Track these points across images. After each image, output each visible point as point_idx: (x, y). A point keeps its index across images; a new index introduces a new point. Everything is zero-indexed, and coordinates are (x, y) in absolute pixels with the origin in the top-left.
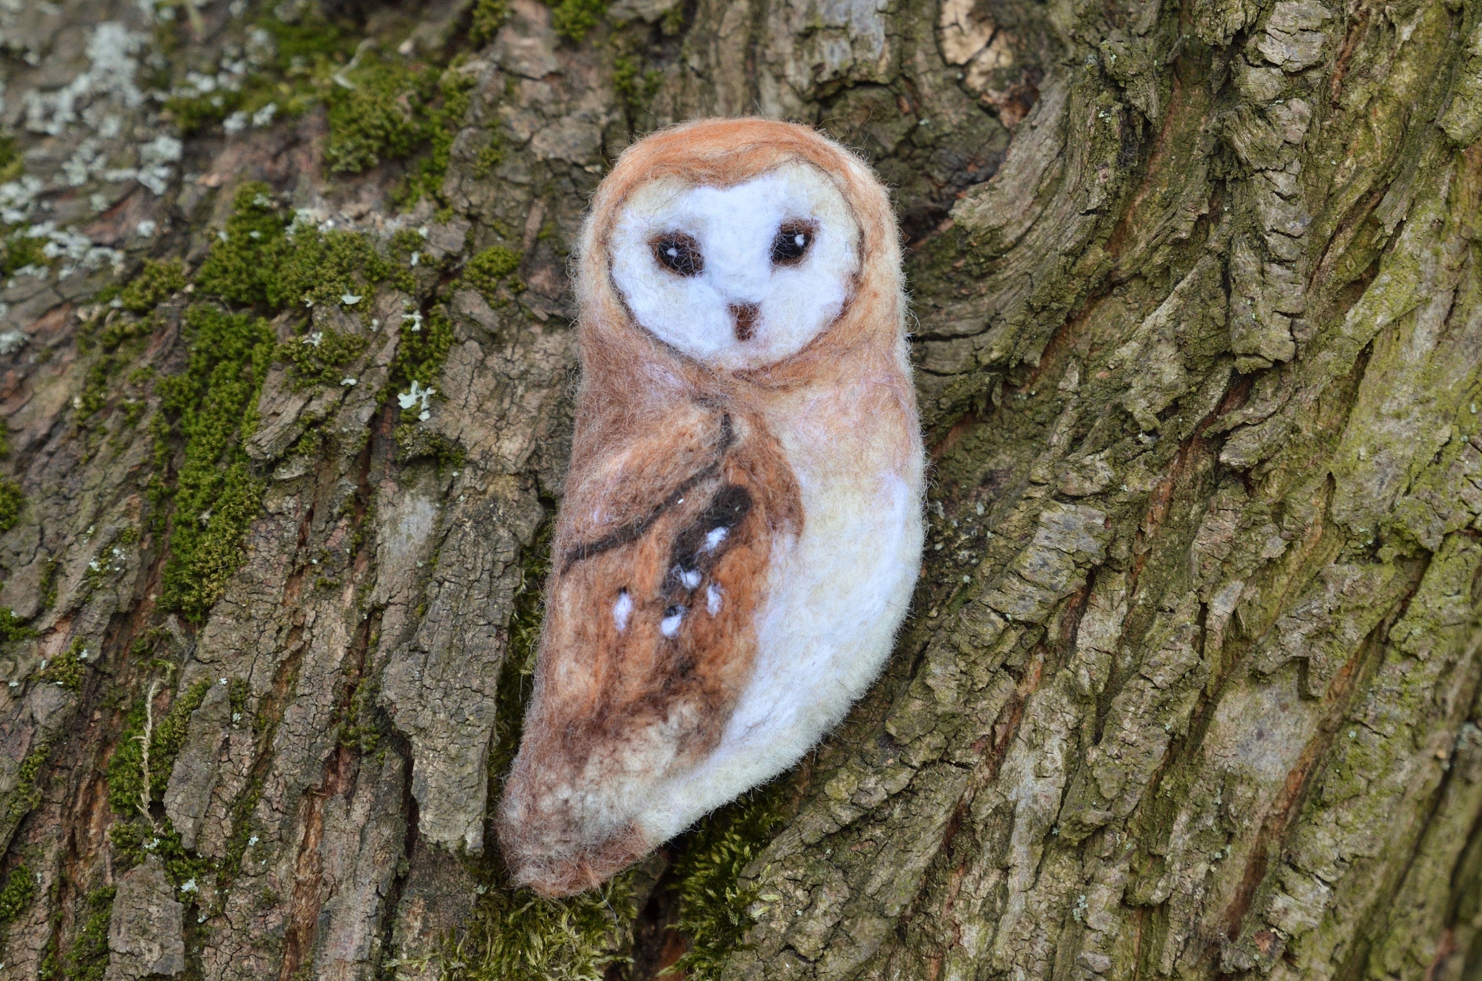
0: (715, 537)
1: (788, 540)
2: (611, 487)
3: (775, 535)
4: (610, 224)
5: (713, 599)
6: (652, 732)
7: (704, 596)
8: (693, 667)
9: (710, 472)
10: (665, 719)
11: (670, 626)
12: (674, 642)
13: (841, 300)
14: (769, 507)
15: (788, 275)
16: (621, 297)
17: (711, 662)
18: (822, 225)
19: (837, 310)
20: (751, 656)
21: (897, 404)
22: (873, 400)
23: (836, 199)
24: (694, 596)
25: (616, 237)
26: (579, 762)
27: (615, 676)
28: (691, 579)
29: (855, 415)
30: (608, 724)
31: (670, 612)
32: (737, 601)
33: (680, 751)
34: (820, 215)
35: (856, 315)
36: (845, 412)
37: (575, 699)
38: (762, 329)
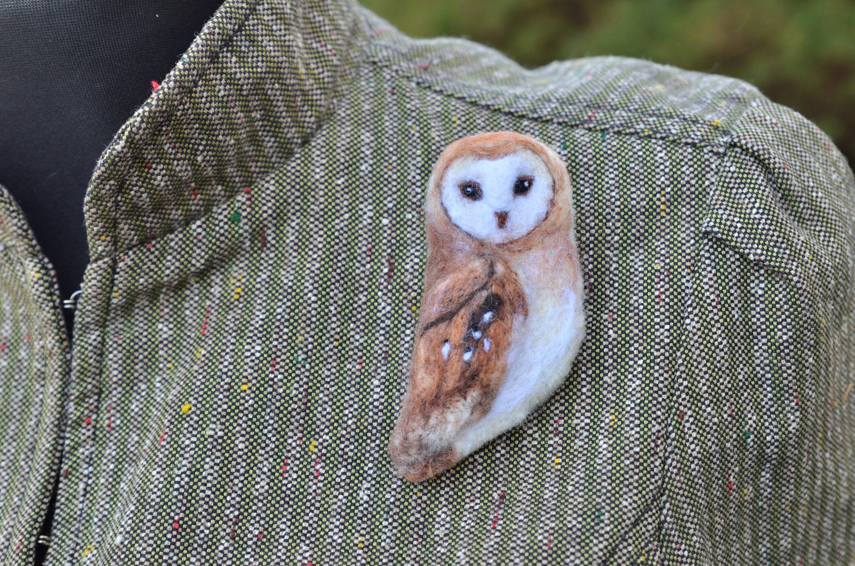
0: (487, 316)
1: (521, 318)
2: (440, 296)
3: (515, 315)
4: (441, 178)
5: (487, 345)
6: (459, 404)
7: (483, 343)
8: (477, 375)
9: (484, 287)
10: (465, 399)
11: (467, 356)
12: (468, 364)
13: (545, 211)
14: (512, 304)
15: (521, 200)
16: (446, 211)
17: (486, 372)
18: (537, 178)
19: (544, 216)
20: (504, 371)
21: (571, 258)
22: (560, 256)
23: (542, 166)
24: (478, 343)
25: (444, 184)
26: (427, 418)
27: (442, 379)
28: (477, 335)
29: (552, 262)
30: (440, 402)
31: (468, 349)
32: (497, 345)
33: (472, 413)
34: (535, 174)
35: (552, 218)
36: (547, 261)
37: (425, 389)
38: (509, 224)
